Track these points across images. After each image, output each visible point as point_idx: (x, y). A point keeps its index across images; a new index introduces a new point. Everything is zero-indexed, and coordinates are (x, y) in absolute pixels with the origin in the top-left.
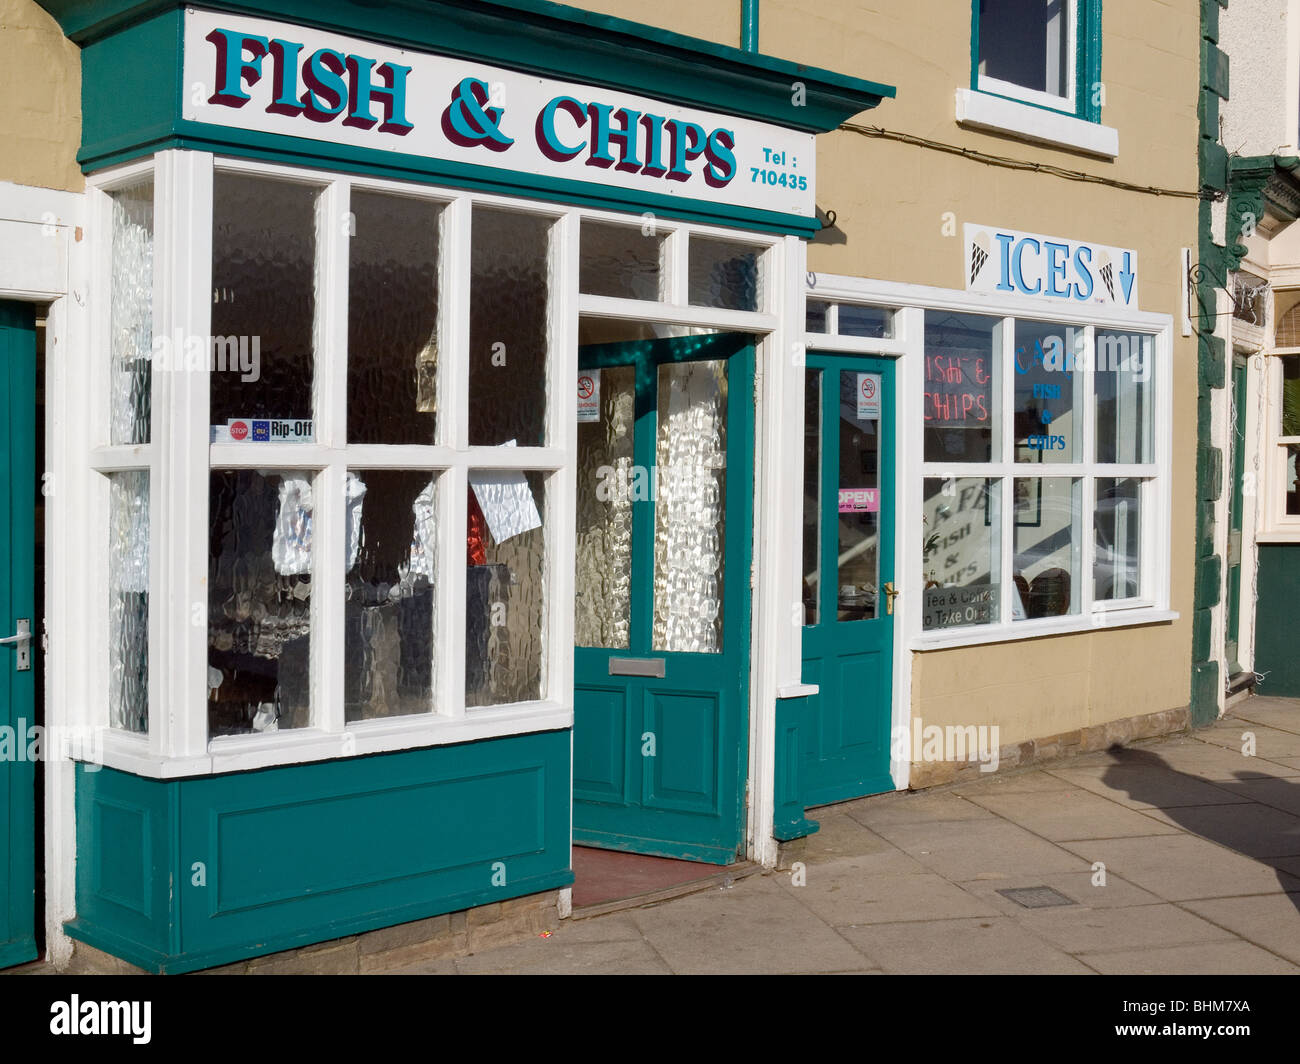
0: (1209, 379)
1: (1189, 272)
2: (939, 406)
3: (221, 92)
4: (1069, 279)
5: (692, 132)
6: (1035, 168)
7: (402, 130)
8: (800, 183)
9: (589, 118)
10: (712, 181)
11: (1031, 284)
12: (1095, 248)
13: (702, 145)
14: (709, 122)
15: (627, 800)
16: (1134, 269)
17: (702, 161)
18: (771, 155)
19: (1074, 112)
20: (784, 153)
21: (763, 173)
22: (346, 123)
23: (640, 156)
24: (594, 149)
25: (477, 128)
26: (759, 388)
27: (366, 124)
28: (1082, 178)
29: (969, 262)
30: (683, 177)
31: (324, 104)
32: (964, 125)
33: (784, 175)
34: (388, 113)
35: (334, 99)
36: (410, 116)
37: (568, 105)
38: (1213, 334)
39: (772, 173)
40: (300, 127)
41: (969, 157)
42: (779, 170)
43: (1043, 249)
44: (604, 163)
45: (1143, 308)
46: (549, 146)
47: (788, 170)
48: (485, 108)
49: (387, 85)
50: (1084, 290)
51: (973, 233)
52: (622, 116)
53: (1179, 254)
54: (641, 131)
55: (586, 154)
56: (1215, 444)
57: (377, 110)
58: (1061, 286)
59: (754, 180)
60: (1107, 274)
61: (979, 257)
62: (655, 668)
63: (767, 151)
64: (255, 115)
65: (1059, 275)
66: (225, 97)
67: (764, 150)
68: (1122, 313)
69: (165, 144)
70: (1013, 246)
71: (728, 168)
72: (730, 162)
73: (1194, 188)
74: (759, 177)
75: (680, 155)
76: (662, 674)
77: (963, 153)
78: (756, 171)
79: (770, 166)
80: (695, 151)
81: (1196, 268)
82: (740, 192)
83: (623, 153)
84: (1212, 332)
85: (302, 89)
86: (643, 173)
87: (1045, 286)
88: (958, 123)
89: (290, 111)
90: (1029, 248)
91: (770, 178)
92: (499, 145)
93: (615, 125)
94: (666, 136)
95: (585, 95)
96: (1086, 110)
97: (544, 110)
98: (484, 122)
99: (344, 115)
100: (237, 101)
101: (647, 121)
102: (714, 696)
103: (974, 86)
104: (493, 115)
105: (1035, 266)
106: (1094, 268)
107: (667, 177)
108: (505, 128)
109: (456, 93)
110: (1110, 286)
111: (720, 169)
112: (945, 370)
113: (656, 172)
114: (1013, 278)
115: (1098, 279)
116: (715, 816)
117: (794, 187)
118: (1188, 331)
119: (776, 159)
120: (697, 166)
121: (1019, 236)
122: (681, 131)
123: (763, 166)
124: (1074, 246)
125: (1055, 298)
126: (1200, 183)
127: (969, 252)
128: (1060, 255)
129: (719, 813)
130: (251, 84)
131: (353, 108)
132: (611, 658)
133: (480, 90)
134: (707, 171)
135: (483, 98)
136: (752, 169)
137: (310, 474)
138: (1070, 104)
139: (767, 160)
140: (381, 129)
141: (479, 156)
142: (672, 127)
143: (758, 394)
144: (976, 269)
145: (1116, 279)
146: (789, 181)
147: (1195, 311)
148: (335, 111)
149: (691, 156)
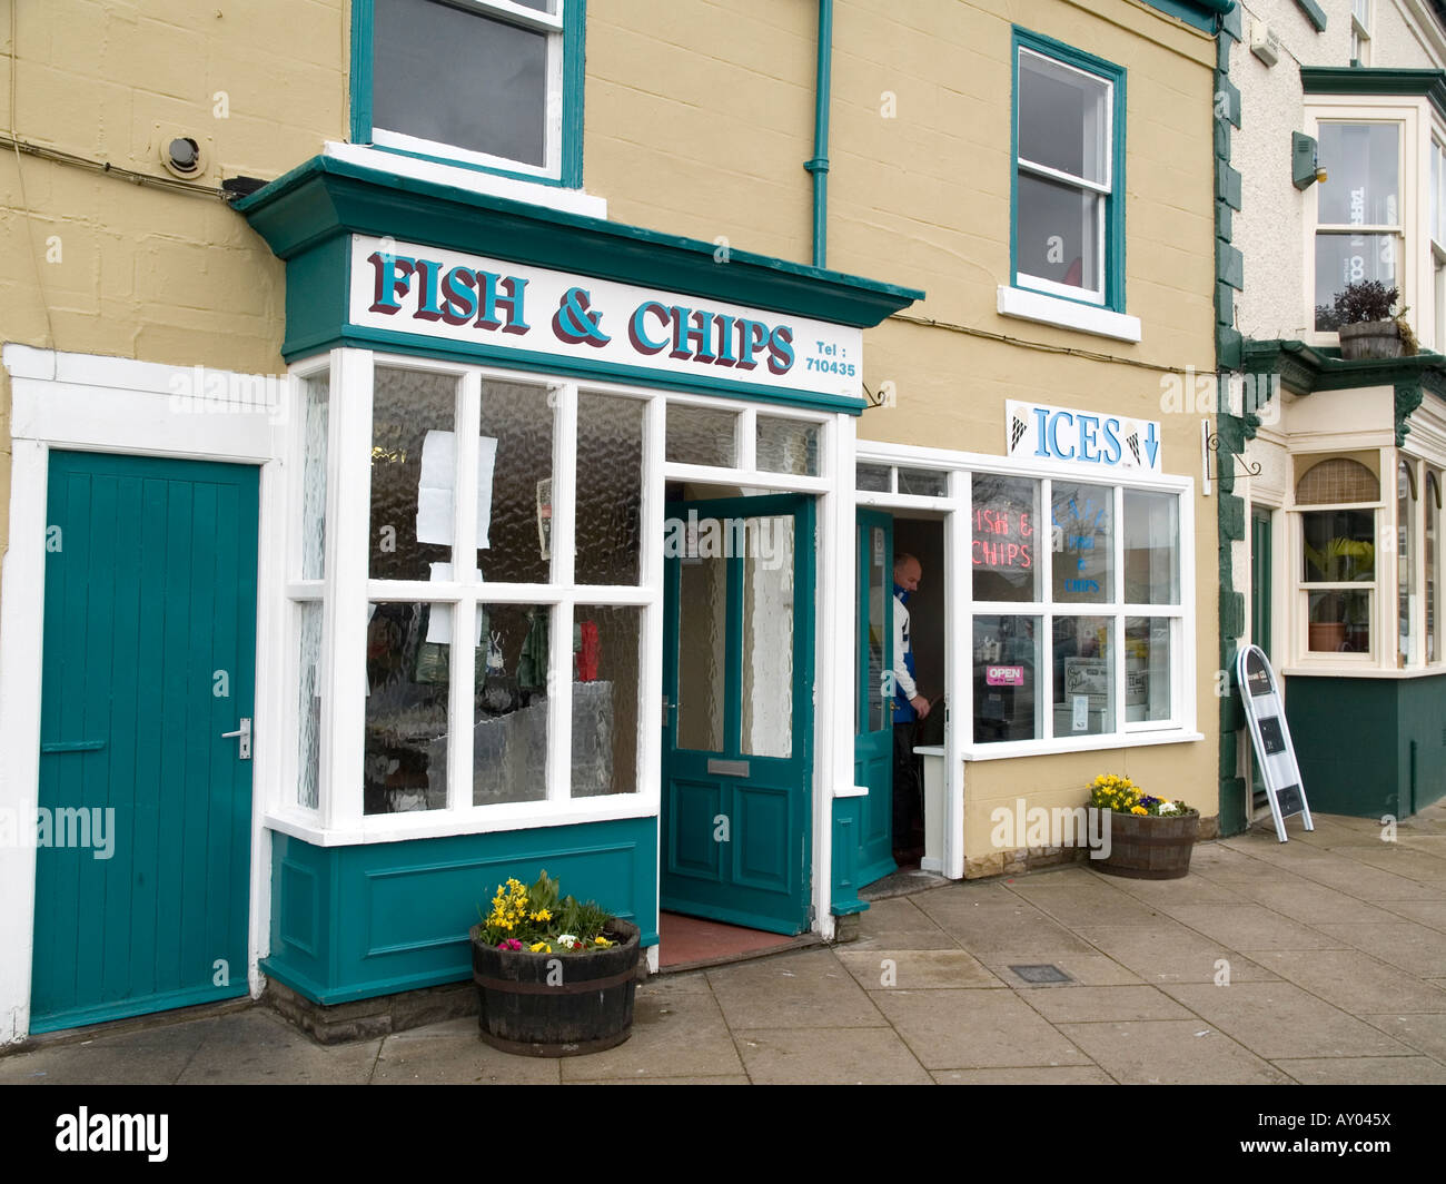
0: (1228, 532)
1: (1207, 441)
2: (987, 553)
3: (379, 303)
4: (1099, 447)
5: (758, 328)
6: (1068, 352)
7: (521, 330)
8: (850, 370)
9: (672, 318)
10: (775, 370)
11: (1065, 450)
12: (1123, 420)
13: (765, 340)
14: (772, 321)
15: (721, 878)
16: (1157, 438)
17: (766, 352)
18: (823, 348)
19: (1103, 304)
20: (834, 346)
21: (817, 362)
22: (476, 326)
23: (714, 350)
24: (676, 344)
25: (582, 330)
26: (818, 539)
27: (492, 326)
28: (1110, 360)
29: (1010, 433)
30: (750, 366)
31: (459, 311)
32: (1005, 317)
33: (835, 364)
34: (510, 317)
35: (467, 308)
36: (527, 320)
37: (655, 308)
38: (1233, 494)
39: (824, 362)
40: (439, 329)
41: (1009, 343)
42: (831, 359)
43: (1076, 422)
44: (685, 356)
45: (1165, 470)
46: (639, 342)
47: (838, 359)
48: (586, 312)
49: (509, 295)
50: (1112, 455)
51: (1013, 408)
52: (698, 317)
53: (1200, 425)
54: (715, 329)
55: (669, 348)
56: (1237, 589)
57: (501, 315)
58: (1092, 452)
59: (809, 368)
60: (1133, 442)
61: (1019, 429)
62: (741, 769)
63: (821, 344)
64: (404, 321)
65: (1090, 443)
66: (383, 306)
67: (818, 343)
68: (1148, 475)
69: (336, 343)
70: (1048, 419)
71: (788, 359)
72: (789, 354)
73: (1212, 368)
74: (814, 366)
75: (748, 348)
76: (747, 774)
77: (1004, 340)
78: (811, 361)
79: (823, 357)
80: (760, 344)
81: (1215, 437)
82: (798, 378)
83: (700, 348)
84: (1230, 492)
85: (441, 299)
86: (717, 363)
87: (1077, 452)
88: (999, 315)
89: (432, 317)
90: (1063, 421)
91: (822, 366)
92: (599, 342)
93: (693, 324)
94: (736, 333)
95: (669, 300)
96: (1113, 301)
97: (635, 314)
98: (586, 323)
99: (475, 319)
100: (392, 310)
101: (720, 321)
102: (784, 794)
103: (1014, 284)
104: (594, 318)
105: (1068, 436)
106: (1122, 437)
107: (737, 367)
108: (604, 328)
109: (564, 301)
110: (1136, 453)
111: (781, 358)
112: (993, 523)
113: (728, 363)
114: (1049, 445)
115: (1125, 447)
116: (787, 894)
117: (843, 373)
118: (1208, 491)
119: (828, 350)
120: (761, 357)
121: (1054, 410)
122: (748, 328)
123: (816, 356)
124: (1103, 418)
125: (1088, 463)
126: (1217, 363)
127: (1010, 424)
128: (1091, 426)
129: (790, 892)
130: (401, 296)
131: (481, 314)
132: (710, 761)
133: (582, 298)
134: (770, 361)
135: (585, 304)
136: (808, 359)
137: (449, 606)
138: (1099, 297)
139: (820, 351)
140: (504, 330)
141: (583, 351)
142: (740, 325)
143: (817, 544)
144: (1016, 439)
145: (1142, 447)
146: (839, 368)
147: (1214, 474)
148: (468, 316)
149: (757, 349)
